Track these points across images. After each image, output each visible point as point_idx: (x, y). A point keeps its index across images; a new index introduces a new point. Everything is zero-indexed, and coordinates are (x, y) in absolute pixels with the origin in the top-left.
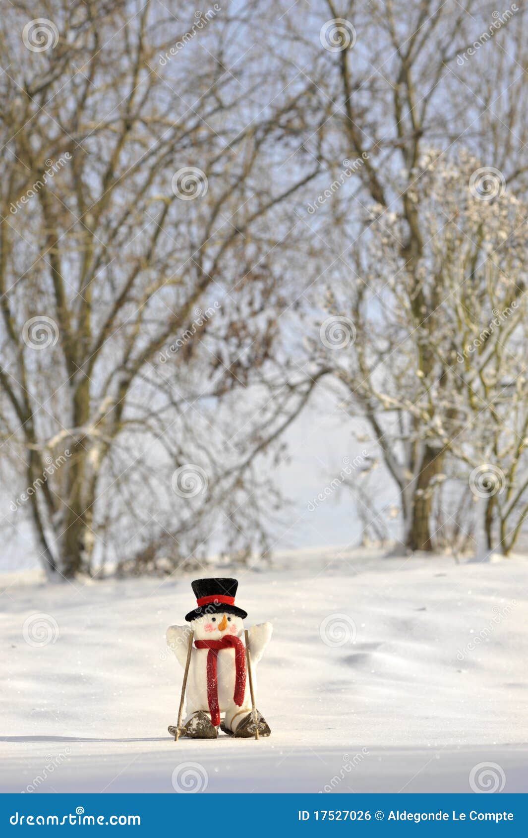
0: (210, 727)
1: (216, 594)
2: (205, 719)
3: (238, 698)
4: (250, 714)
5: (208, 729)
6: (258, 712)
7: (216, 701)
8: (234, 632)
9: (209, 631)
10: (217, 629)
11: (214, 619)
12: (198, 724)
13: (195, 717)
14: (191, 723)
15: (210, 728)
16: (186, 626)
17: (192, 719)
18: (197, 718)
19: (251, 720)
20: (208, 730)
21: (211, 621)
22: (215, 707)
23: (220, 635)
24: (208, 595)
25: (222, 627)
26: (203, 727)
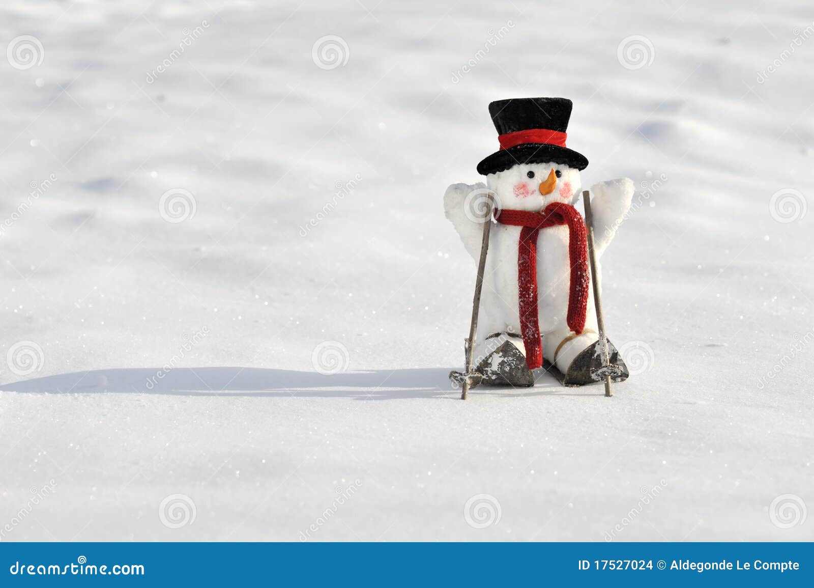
0: (523, 369)
1: (534, 127)
2: (515, 355)
3: (576, 318)
4: (594, 346)
5: (520, 371)
6: (608, 341)
7: (536, 323)
8: (566, 197)
9: (521, 196)
10: (537, 192)
11: (531, 175)
12: (502, 364)
13: (497, 352)
14: (489, 361)
15: (523, 371)
16: (480, 185)
17: (490, 356)
18: (501, 354)
19: (596, 355)
20: (519, 374)
21: (525, 178)
22: (533, 335)
23: (543, 202)
24: (519, 130)
25: (546, 188)
26: (511, 368)
